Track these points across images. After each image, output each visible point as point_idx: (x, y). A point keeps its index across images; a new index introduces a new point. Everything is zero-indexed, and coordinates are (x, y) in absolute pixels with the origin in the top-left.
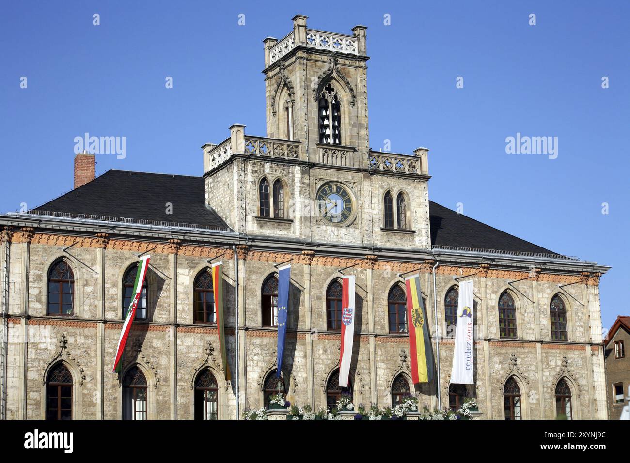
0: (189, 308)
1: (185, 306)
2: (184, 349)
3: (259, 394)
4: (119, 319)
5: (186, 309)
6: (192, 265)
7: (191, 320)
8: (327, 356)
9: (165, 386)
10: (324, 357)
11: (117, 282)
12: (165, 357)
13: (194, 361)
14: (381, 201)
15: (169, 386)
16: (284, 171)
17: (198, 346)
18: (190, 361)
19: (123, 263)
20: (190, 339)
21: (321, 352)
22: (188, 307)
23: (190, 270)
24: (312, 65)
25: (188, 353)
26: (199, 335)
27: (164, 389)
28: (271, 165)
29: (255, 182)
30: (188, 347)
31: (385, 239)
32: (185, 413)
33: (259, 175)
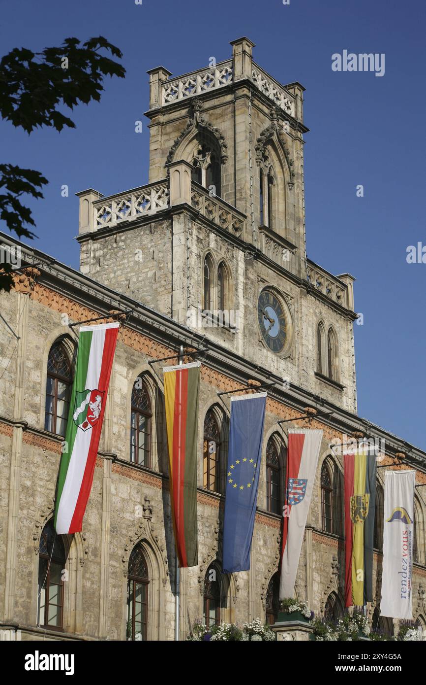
0: (126, 433)
1: (121, 430)
2: (119, 504)
3: (199, 597)
4: (41, 428)
5: (123, 434)
6: (131, 363)
7: (127, 454)
8: (267, 550)
9: (94, 563)
10: (264, 551)
11: (41, 361)
12: (95, 511)
13: (129, 526)
14: (314, 333)
15: (99, 564)
16: (228, 252)
17: (135, 502)
18: (124, 526)
19: (49, 330)
20: (126, 487)
21: (261, 543)
22: (124, 431)
23: (128, 370)
24: (255, 113)
25: (122, 510)
26: (136, 483)
27: (93, 568)
28: (216, 238)
29: (200, 257)
30: (123, 500)
31: (318, 387)
32: (117, 616)
33: (204, 247)
